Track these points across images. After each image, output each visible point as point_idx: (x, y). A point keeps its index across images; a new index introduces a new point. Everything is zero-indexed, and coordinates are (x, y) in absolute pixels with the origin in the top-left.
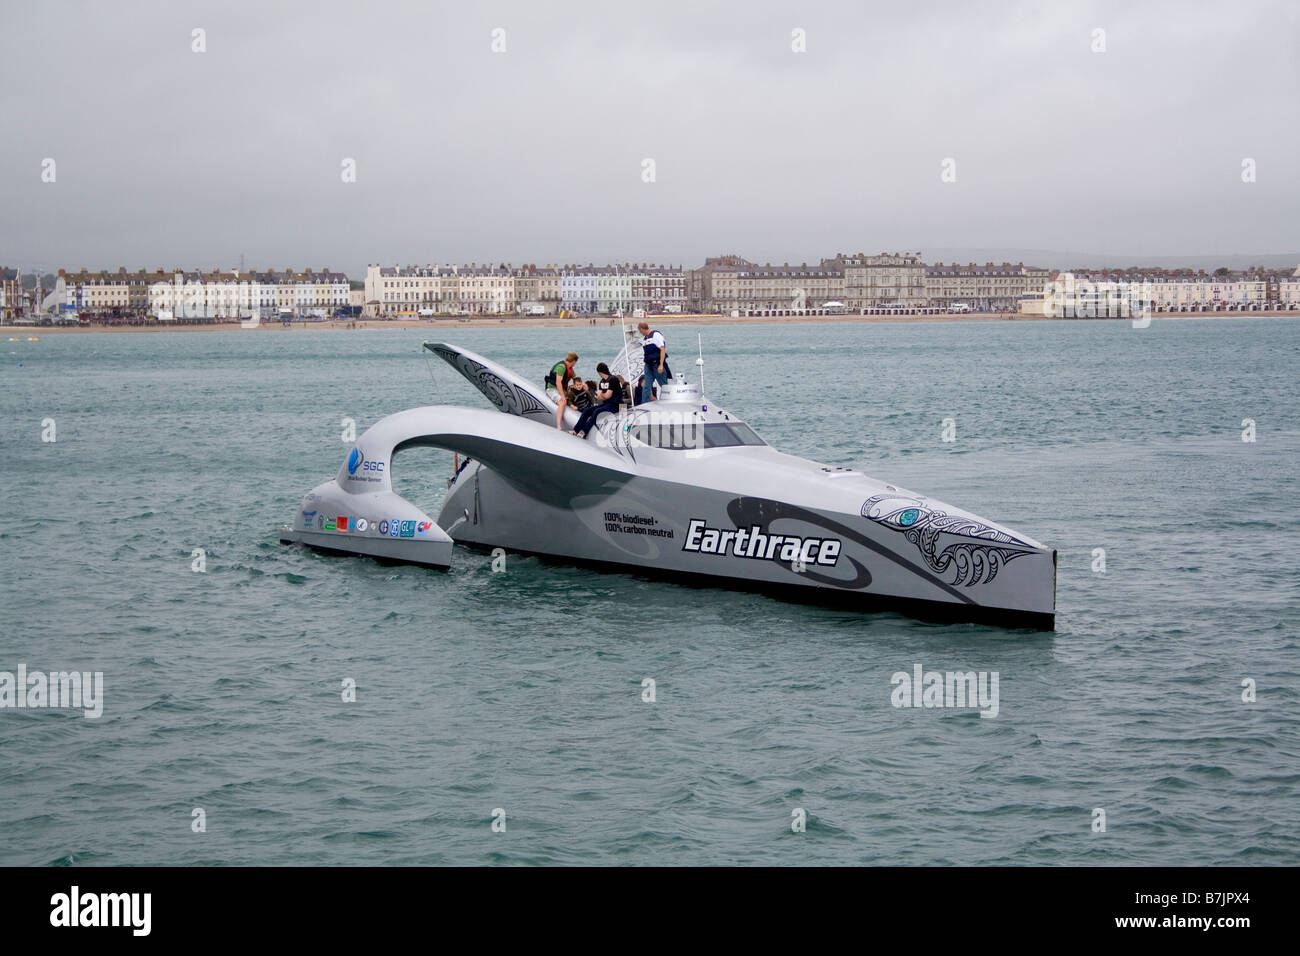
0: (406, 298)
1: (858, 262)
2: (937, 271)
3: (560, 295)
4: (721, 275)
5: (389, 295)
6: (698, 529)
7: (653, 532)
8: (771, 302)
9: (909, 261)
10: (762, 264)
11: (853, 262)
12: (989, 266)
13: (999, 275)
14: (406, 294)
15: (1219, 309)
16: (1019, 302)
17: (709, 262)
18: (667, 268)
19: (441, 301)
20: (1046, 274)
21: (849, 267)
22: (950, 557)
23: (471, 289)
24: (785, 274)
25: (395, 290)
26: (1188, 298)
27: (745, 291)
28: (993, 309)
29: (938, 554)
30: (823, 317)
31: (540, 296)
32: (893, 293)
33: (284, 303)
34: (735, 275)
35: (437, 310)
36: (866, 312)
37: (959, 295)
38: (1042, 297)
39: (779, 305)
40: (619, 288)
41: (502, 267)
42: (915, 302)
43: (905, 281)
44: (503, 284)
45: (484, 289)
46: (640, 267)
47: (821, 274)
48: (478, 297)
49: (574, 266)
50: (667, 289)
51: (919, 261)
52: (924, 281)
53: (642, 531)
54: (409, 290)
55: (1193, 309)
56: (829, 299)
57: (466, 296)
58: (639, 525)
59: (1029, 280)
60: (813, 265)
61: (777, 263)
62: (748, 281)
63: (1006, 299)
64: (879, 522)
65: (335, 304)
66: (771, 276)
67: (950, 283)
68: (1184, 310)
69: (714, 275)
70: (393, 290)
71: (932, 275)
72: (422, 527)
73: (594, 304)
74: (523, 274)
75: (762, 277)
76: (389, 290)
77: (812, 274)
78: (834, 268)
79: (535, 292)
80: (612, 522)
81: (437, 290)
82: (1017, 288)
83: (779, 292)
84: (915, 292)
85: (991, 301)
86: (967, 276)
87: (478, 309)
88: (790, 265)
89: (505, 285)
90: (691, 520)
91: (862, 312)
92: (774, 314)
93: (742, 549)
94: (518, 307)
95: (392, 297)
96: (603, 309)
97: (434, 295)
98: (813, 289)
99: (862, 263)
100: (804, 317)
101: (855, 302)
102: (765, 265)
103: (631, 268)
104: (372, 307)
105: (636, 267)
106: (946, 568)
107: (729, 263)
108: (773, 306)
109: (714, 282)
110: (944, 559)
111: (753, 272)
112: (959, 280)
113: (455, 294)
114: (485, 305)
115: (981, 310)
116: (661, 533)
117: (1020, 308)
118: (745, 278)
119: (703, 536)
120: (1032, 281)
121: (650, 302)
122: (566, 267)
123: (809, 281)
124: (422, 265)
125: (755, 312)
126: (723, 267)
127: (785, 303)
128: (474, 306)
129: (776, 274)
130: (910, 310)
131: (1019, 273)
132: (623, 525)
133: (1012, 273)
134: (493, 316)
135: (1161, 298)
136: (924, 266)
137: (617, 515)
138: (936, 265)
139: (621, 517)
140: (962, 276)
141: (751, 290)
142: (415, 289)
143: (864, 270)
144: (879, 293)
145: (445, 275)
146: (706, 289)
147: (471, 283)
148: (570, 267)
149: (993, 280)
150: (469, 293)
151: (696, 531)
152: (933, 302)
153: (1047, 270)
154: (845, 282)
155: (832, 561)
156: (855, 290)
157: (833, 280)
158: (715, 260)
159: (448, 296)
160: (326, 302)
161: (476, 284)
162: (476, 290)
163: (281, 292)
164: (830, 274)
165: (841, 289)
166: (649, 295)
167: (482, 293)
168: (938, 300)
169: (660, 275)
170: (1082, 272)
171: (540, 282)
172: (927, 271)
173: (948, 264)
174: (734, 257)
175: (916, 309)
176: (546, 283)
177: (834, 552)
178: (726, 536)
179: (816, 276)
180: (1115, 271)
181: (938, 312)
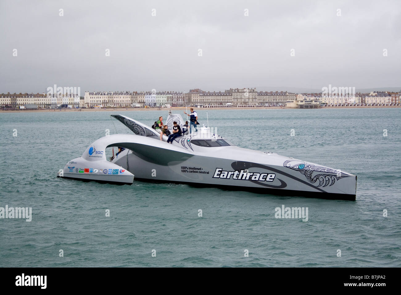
0: (97, 102)
1: (236, 91)
2: (261, 94)
3: (145, 101)
4: (194, 95)
5: (92, 101)
6: (219, 171)
7: (201, 172)
8: (209, 103)
9: (252, 91)
10: (207, 92)
11: (235, 91)
12: (277, 92)
13: (280, 95)
14: (97, 101)
15: (347, 105)
16: (286, 103)
17: (191, 91)
18: (178, 93)
19: (108, 103)
20: (294, 95)
21: (234, 92)
22: (317, 178)
23: (117, 99)
24: (214, 95)
25: (94, 99)
26: (338, 102)
27: (202, 100)
28: (278, 105)
29: (312, 177)
30: (226, 108)
31: (139, 101)
32: (247, 100)
33: (59, 103)
34: (199, 95)
35: (107, 106)
36: (239, 106)
37: (267, 101)
38: (293, 102)
39: (212, 104)
40: (163, 99)
41: (127, 92)
42: (254, 103)
43: (251, 97)
44: (127, 97)
45: (121, 99)
46: (169, 92)
47: (225, 95)
48: (119, 102)
49: (149, 92)
50: (178, 99)
51: (255, 91)
52: (257, 97)
53: (197, 172)
54: (98, 99)
55: (339, 106)
56: (228, 102)
57: (116, 101)
58: (194, 170)
59: (289, 96)
60: (223, 92)
61: (212, 91)
62: (203, 97)
63: (282, 102)
64: (291, 168)
65: (75, 104)
66: (210, 95)
67: (265, 97)
68: (336, 106)
69: (192, 95)
70: (93, 99)
71: (259, 95)
72: (121, 171)
73: (155, 104)
74: (133, 94)
75: (207, 95)
76: (92, 99)
77: (222, 95)
78: (229, 93)
79: (137, 100)
80: (184, 169)
81: (107, 99)
82: (285, 99)
83: (212, 100)
84: (254, 100)
85: (277, 103)
86: (270, 95)
87: (119, 105)
88: (216, 92)
89: (128, 98)
90: (217, 168)
91: (238, 107)
92: (211, 107)
93: (236, 177)
94: (132, 105)
95: (93, 102)
96: (158, 105)
97: (106, 101)
98: (223, 99)
99: (238, 91)
100: (220, 108)
101: (236, 103)
102: (208, 92)
103: (167, 92)
104: (87, 104)
105: (168, 93)
106: (315, 181)
107: (197, 91)
108: (210, 104)
109: (192, 97)
110: (315, 179)
111: (204, 94)
112: (267, 96)
113: (112, 101)
114: (121, 104)
115: (274, 106)
116: (204, 172)
117: (286, 105)
118: (202, 96)
119: (221, 173)
120: (290, 97)
121: (173, 103)
122: (147, 92)
123: (221, 97)
124: (102, 92)
125: (205, 106)
126: (195, 93)
127: (214, 103)
128: (118, 104)
129: (211, 95)
130: (253, 106)
131: (286, 94)
132: (188, 170)
133: (284, 94)
134: (124, 107)
135: (329, 102)
136: (257, 92)
137: (186, 167)
138: (261, 92)
139: (188, 168)
140: (268, 95)
141: (204, 100)
142: (100, 99)
143: (238, 93)
144: (243, 100)
145: (109, 95)
146: (189, 99)
147: (117, 97)
148: (148, 92)
149: (278, 96)
150: (116, 100)
151: (218, 172)
152: (259, 103)
153: (294, 94)
154: (233, 97)
155: (272, 180)
156: (236, 100)
157: (229, 96)
158: (193, 90)
159: (110, 102)
160: (72, 103)
161: (119, 97)
162: (119, 99)
163: (58, 100)
164: (228, 94)
165: (231, 99)
166: (172, 101)
167: (120, 100)
168: (261, 103)
169: (176, 95)
170: (305, 94)
171: (139, 97)
172: (257, 94)
173: (264, 91)
174: (198, 89)
175: (254, 105)
176: (140, 97)
177: (273, 177)
178: (230, 173)
179: (224, 95)
180: (315, 94)
181: (261, 106)
